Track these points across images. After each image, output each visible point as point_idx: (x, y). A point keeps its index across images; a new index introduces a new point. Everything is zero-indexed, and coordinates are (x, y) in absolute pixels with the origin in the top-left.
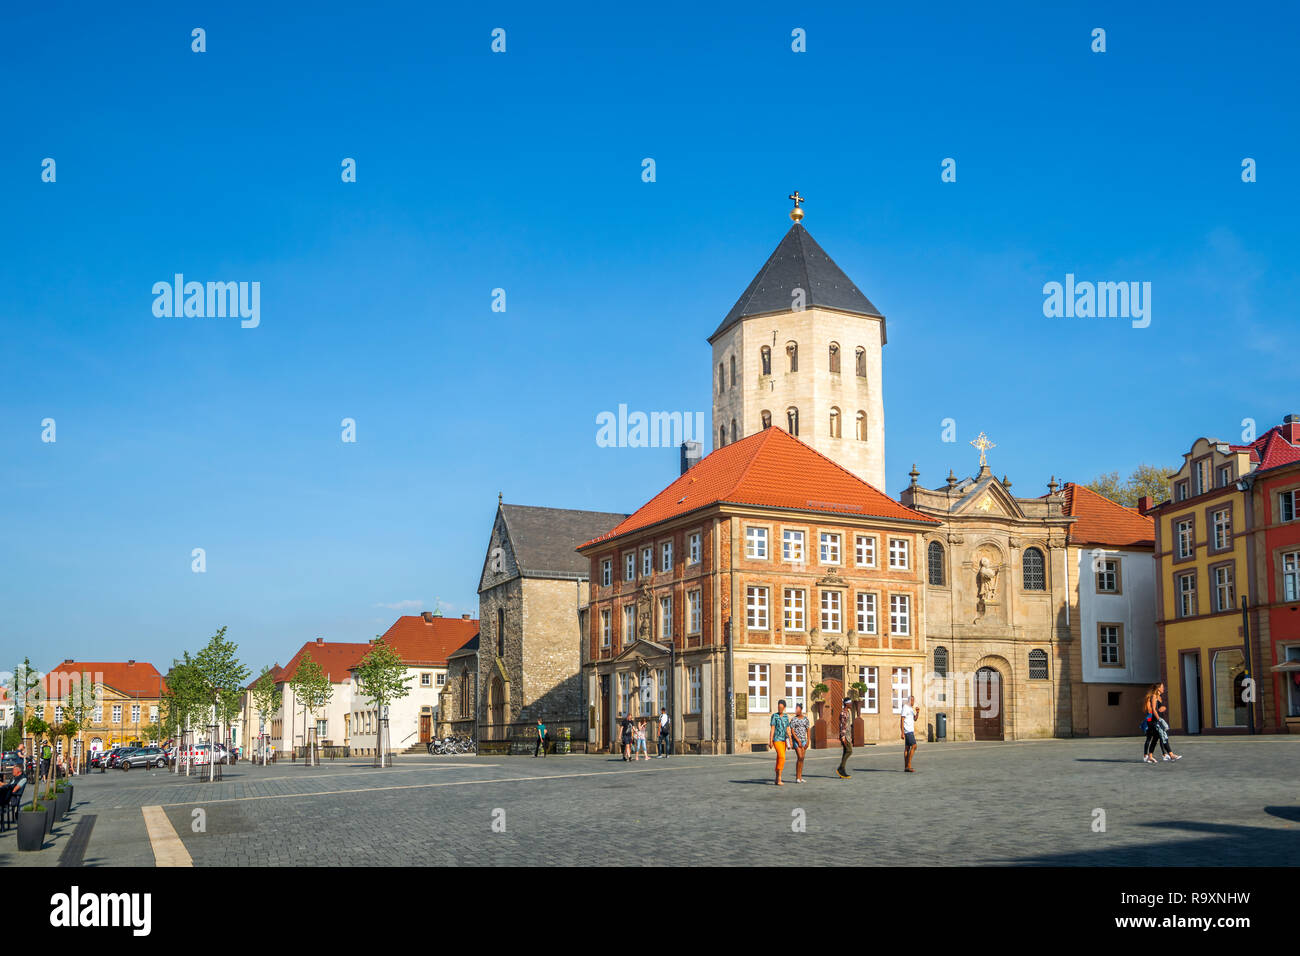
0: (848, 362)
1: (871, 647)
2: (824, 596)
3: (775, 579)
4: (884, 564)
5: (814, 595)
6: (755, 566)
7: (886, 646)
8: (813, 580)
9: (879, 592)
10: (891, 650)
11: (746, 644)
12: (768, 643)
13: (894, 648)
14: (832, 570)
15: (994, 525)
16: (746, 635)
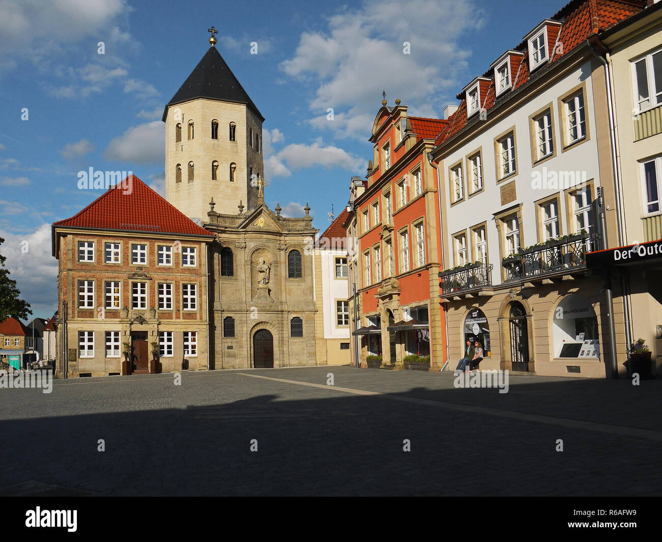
0: (224, 131)
1: (168, 319)
2: (135, 285)
3: (98, 275)
4: (177, 264)
5: (126, 285)
6: (83, 267)
7: (178, 317)
8: (125, 275)
9: (174, 282)
10: (182, 320)
11: (76, 318)
12: (93, 317)
13: (183, 319)
14: (140, 268)
15: (265, 236)
16: (76, 312)
